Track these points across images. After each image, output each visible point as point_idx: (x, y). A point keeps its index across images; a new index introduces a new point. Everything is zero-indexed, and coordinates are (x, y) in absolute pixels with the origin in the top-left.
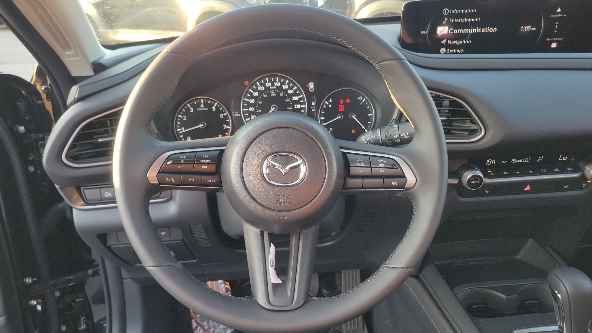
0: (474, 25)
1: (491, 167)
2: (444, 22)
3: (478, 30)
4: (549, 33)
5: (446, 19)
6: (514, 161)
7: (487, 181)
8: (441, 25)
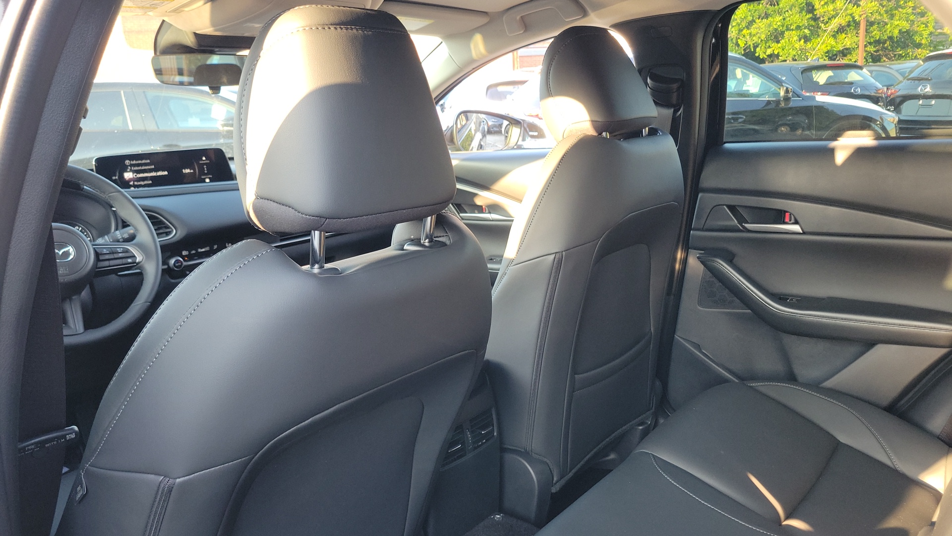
0: (150, 171)
1: (186, 256)
2: (128, 170)
3: (153, 174)
4: (202, 172)
5: (129, 168)
6: (200, 250)
7: (185, 263)
8: (127, 172)
